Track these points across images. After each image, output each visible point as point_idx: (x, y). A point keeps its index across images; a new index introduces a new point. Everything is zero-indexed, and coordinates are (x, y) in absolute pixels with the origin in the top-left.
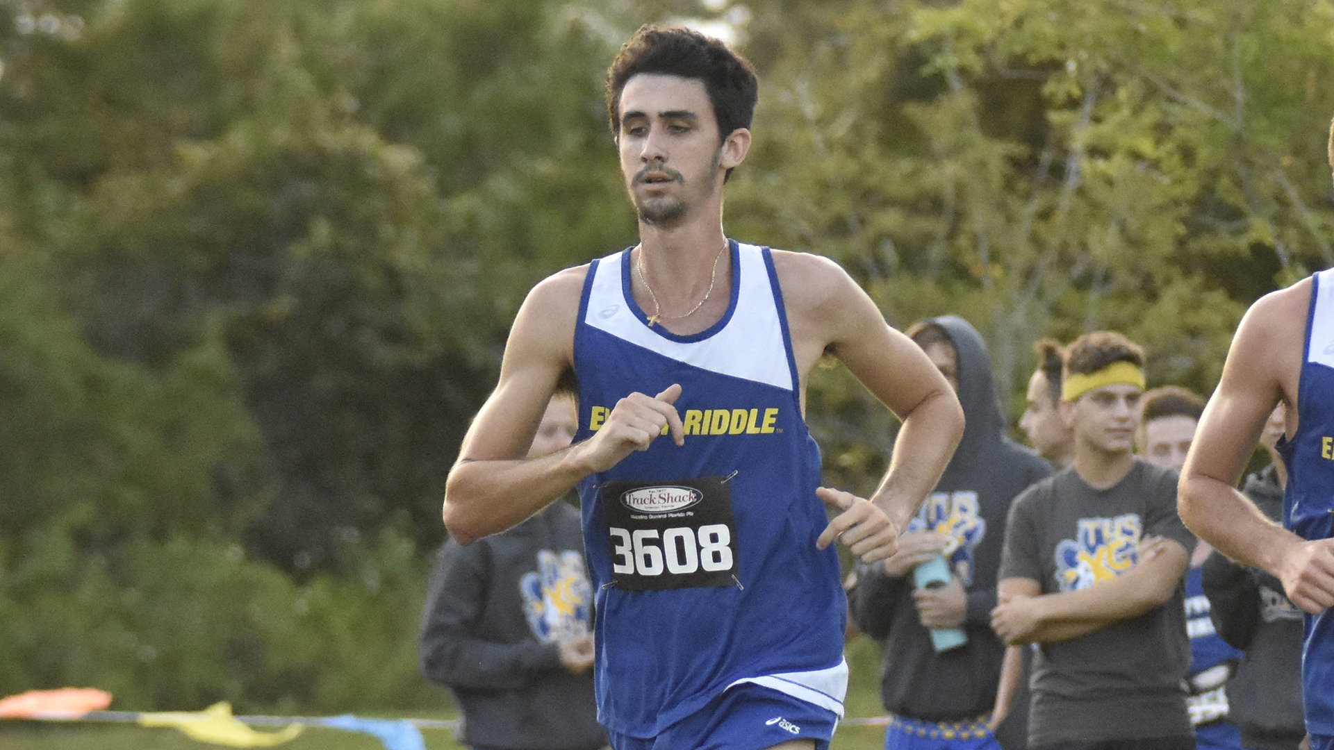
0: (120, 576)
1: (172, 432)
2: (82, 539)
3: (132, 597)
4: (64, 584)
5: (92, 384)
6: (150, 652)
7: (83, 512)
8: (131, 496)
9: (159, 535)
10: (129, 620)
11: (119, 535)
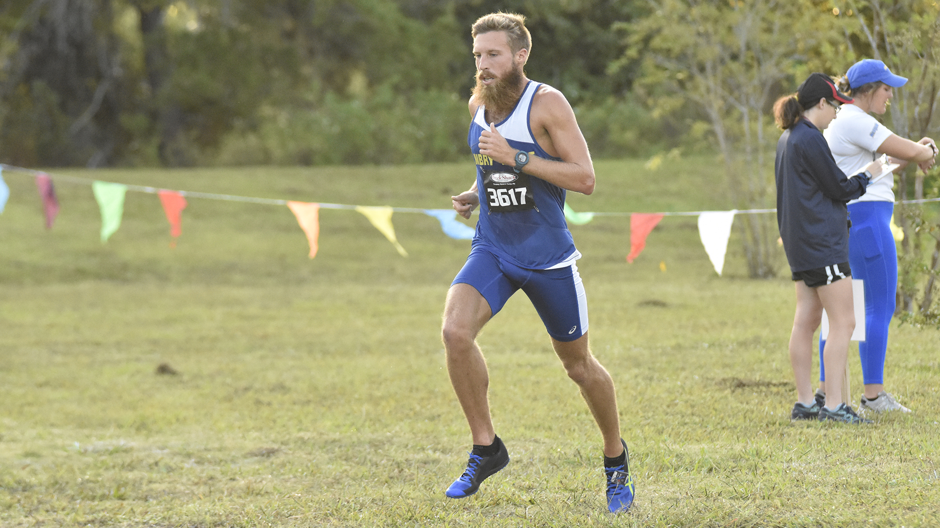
0: (411, 104)
1: (434, 49)
2: (396, 89)
3: (416, 113)
4: (389, 107)
5: (403, 29)
6: (421, 134)
7: (396, 79)
8: (417, 74)
9: (427, 88)
10: (414, 122)
11: (412, 87)
